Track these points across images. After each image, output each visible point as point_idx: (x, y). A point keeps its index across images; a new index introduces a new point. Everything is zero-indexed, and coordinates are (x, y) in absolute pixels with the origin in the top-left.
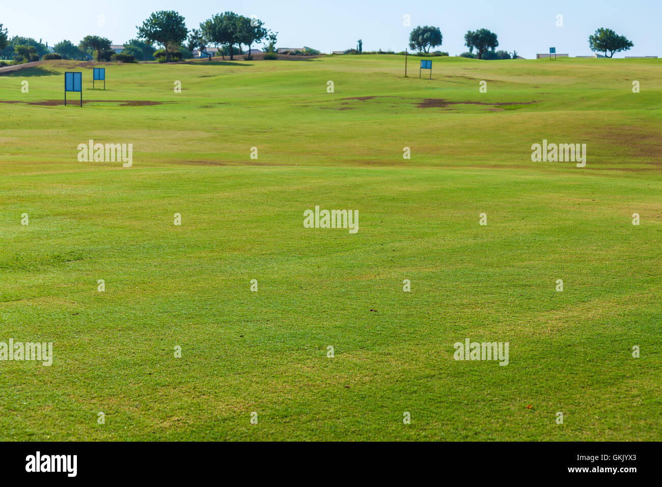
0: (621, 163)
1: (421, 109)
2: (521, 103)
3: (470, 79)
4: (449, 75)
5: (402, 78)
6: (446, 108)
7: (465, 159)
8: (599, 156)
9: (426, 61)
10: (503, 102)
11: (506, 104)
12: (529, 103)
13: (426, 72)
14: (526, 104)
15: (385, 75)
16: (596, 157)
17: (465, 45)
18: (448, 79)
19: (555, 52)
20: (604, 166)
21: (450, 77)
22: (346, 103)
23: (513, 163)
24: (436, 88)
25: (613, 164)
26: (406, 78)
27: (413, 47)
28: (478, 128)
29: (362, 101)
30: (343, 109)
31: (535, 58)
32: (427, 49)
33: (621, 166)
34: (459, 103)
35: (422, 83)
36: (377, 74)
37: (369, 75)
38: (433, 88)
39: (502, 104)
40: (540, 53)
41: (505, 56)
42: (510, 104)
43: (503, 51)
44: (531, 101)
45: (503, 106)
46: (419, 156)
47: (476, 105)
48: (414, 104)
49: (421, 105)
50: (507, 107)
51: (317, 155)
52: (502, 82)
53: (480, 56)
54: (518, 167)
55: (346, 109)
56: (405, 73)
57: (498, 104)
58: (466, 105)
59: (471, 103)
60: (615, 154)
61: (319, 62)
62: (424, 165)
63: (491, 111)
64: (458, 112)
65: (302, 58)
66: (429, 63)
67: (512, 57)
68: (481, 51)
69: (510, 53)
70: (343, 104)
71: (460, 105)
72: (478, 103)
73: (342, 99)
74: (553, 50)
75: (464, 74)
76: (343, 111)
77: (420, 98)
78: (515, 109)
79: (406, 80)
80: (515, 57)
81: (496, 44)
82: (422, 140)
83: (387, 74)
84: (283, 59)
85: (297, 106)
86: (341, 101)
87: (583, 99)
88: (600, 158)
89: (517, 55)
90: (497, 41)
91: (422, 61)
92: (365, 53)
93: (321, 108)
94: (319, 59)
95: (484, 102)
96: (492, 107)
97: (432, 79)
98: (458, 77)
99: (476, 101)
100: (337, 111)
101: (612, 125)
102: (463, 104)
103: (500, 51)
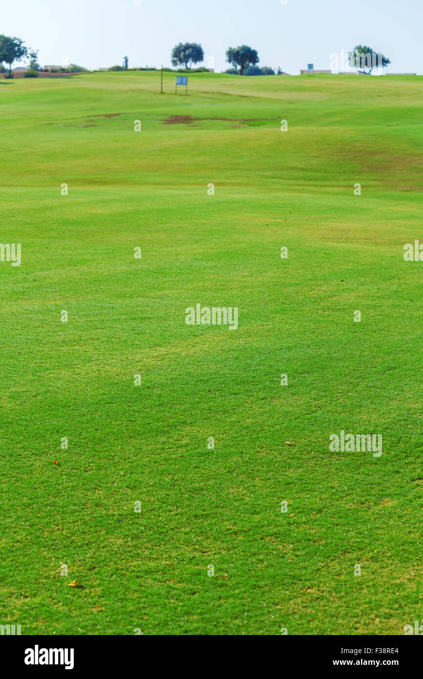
0: (345, 180)
1: (165, 126)
2: (266, 119)
3: (226, 94)
4: (205, 91)
5: (158, 94)
6: (191, 124)
7: (190, 177)
8: (325, 172)
9: (182, 77)
10: (249, 118)
11: (251, 120)
12: (274, 119)
13: (182, 88)
14: (271, 120)
15: (141, 91)
16: (323, 174)
17: (227, 61)
18: (203, 95)
19: (312, 68)
20: (328, 183)
21: (206, 93)
22: (92, 121)
23: (237, 181)
24: (191, 104)
25: (338, 180)
26: (162, 94)
27: (175, 63)
28: (211, 145)
29: (108, 118)
30: (87, 126)
31: (299, 73)
32: (188, 65)
33: (344, 183)
34: (204, 119)
35: (178, 99)
36: (133, 91)
37: (126, 92)
38: (187, 104)
39: (247, 120)
40: (303, 69)
41: (270, 72)
42: (255, 120)
43: (267, 68)
44: (275, 117)
45: (248, 122)
46: (145, 174)
47: (222, 121)
48: (160, 120)
49: (166, 122)
50: (251, 123)
51: (41, 174)
52: (258, 98)
53: (241, 73)
54: (240, 184)
55: (90, 126)
56: (160, 90)
57: (244, 120)
58: (211, 121)
59: (217, 119)
60: (341, 171)
61: (79, 79)
62: (146, 183)
63: (235, 127)
64: (201, 129)
65: (63, 75)
66: (184, 79)
67: (276, 73)
68: (243, 68)
69: (275, 69)
70: (89, 121)
71: (204, 121)
72: (224, 119)
73: (89, 117)
74: (310, 66)
75: (220, 90)
76: (88, 129)
77: (167, 115)
78: (259, 125)
79: (162, 97)
80: (280, 73)
81: (257, 60)
82: (152, 157)
83: (144, 90)
84: (44, 76)
85: (42, 124)
86: (87, 118)
87: (327, 115)
88: (326, 174)
89: (282, 71)
90: (257, 58)
91: (178, 77)
92: (130, 70)
93: (66, 126)
94: (80, 76)
95: (230, 118)
96: (237, 123)
97: (188, 95)
98: (214, 93)
99: (222, 117)
100: (81, 128)
101: (343, 141)
102: (209, 121)
103: (264, 68)
